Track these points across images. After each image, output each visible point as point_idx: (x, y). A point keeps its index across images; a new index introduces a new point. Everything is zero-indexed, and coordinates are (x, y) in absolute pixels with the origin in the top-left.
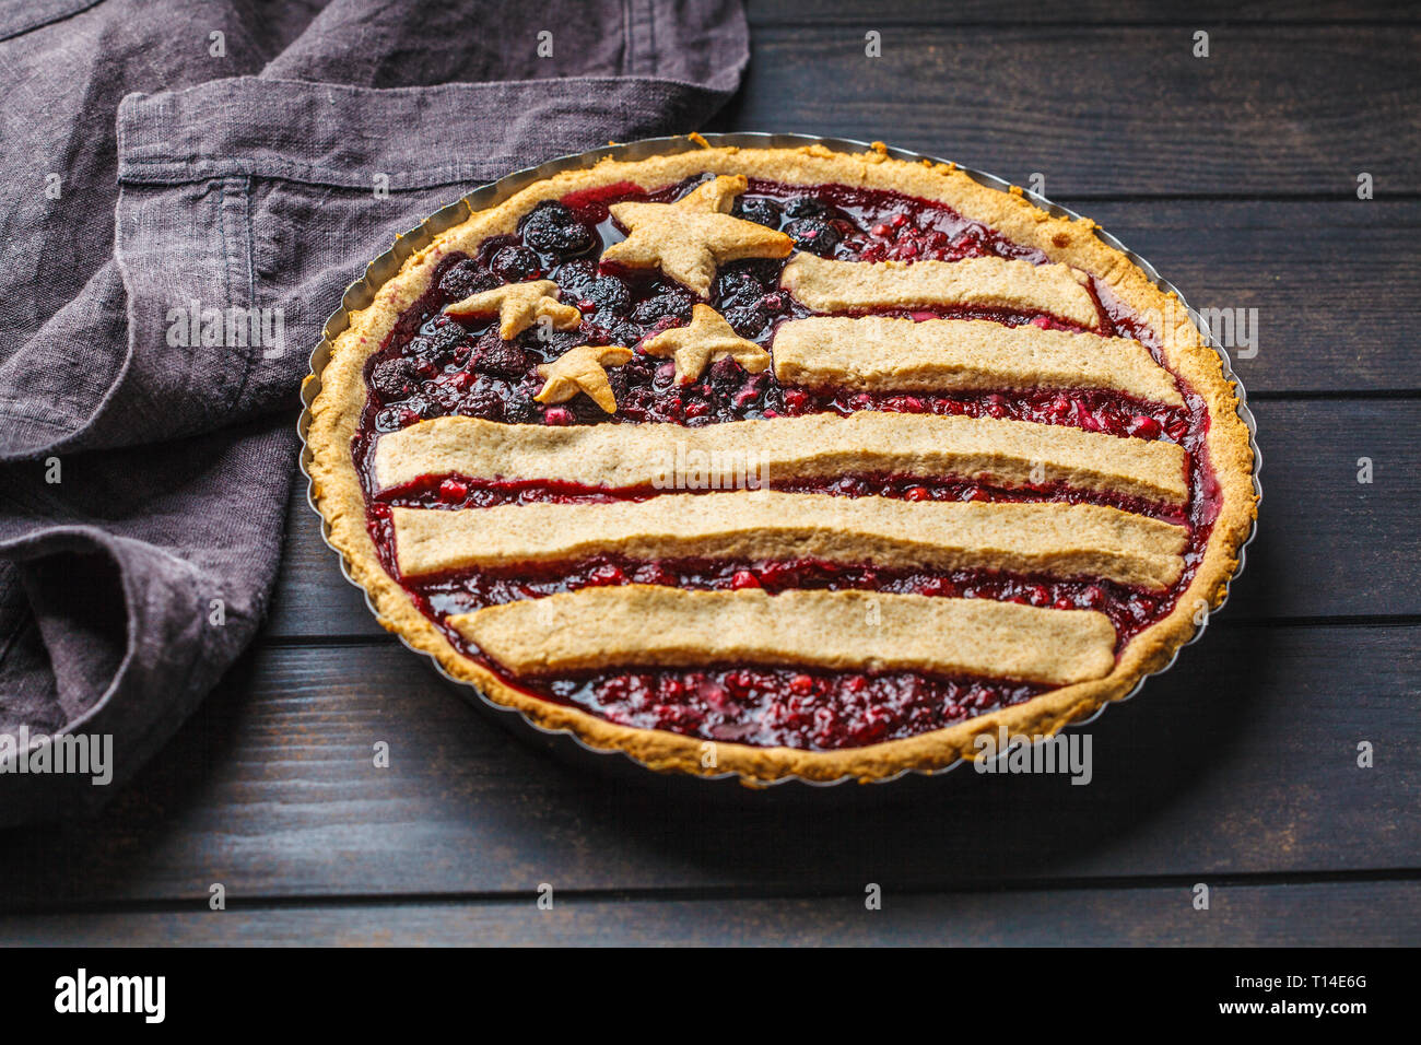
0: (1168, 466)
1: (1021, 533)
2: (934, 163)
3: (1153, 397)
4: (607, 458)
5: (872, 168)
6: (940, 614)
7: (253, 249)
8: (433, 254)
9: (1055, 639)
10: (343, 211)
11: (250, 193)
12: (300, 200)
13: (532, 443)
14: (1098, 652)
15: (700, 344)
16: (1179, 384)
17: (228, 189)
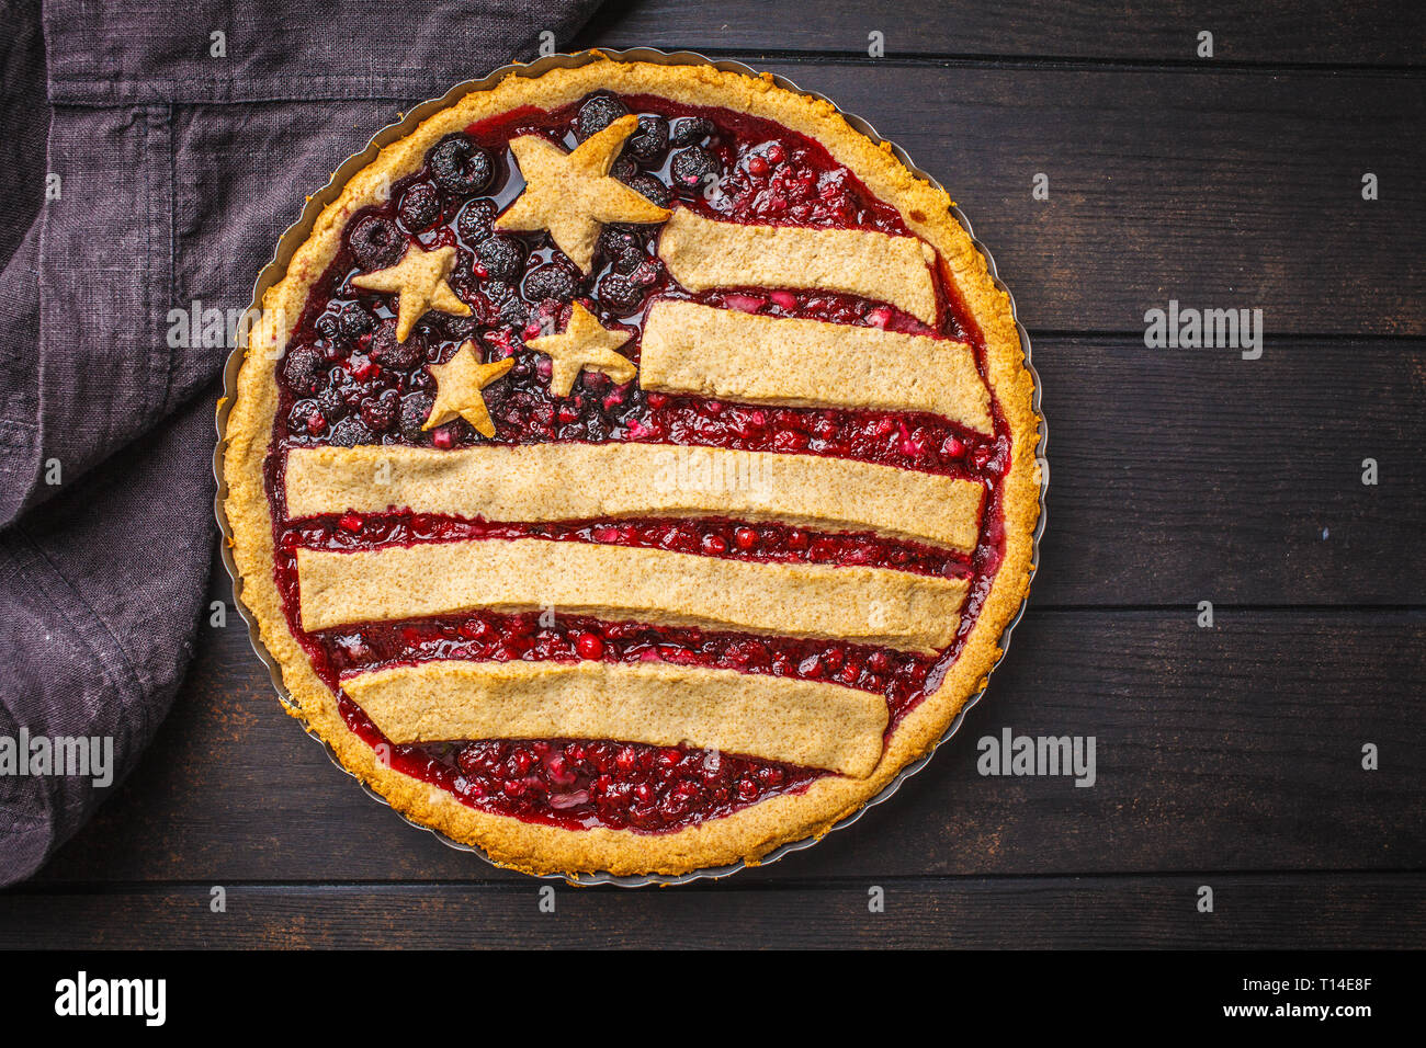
0: (966, 509)
1: (826, 607)
2: (815, 98)
3: (968, 424)
4: (484, 493)
5: (758, 97)
6: (747, 692)
7: (175, 204)
8: (341, 214)
9: (838, 720)
10: (263, 131)
11: (172, 123)
12: (221, 124)
13: (420, 472)
14: (871, 738)
15: (575, 357)
16: (994, 408)
17: (150, 120)
